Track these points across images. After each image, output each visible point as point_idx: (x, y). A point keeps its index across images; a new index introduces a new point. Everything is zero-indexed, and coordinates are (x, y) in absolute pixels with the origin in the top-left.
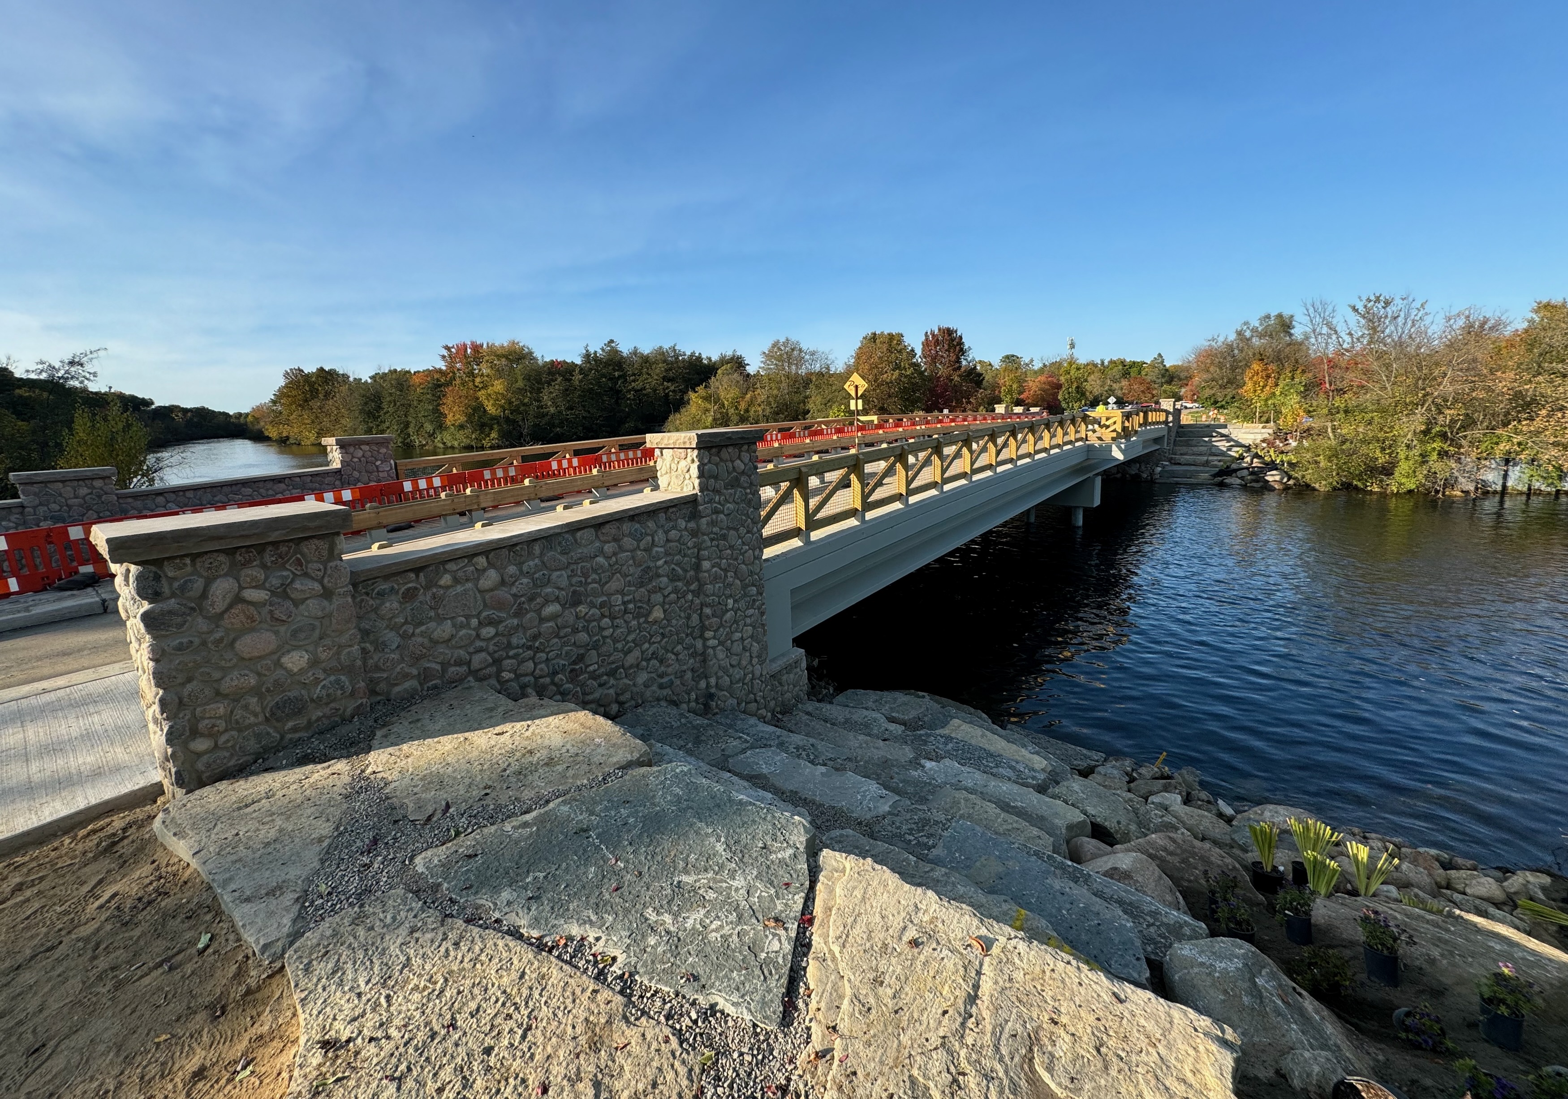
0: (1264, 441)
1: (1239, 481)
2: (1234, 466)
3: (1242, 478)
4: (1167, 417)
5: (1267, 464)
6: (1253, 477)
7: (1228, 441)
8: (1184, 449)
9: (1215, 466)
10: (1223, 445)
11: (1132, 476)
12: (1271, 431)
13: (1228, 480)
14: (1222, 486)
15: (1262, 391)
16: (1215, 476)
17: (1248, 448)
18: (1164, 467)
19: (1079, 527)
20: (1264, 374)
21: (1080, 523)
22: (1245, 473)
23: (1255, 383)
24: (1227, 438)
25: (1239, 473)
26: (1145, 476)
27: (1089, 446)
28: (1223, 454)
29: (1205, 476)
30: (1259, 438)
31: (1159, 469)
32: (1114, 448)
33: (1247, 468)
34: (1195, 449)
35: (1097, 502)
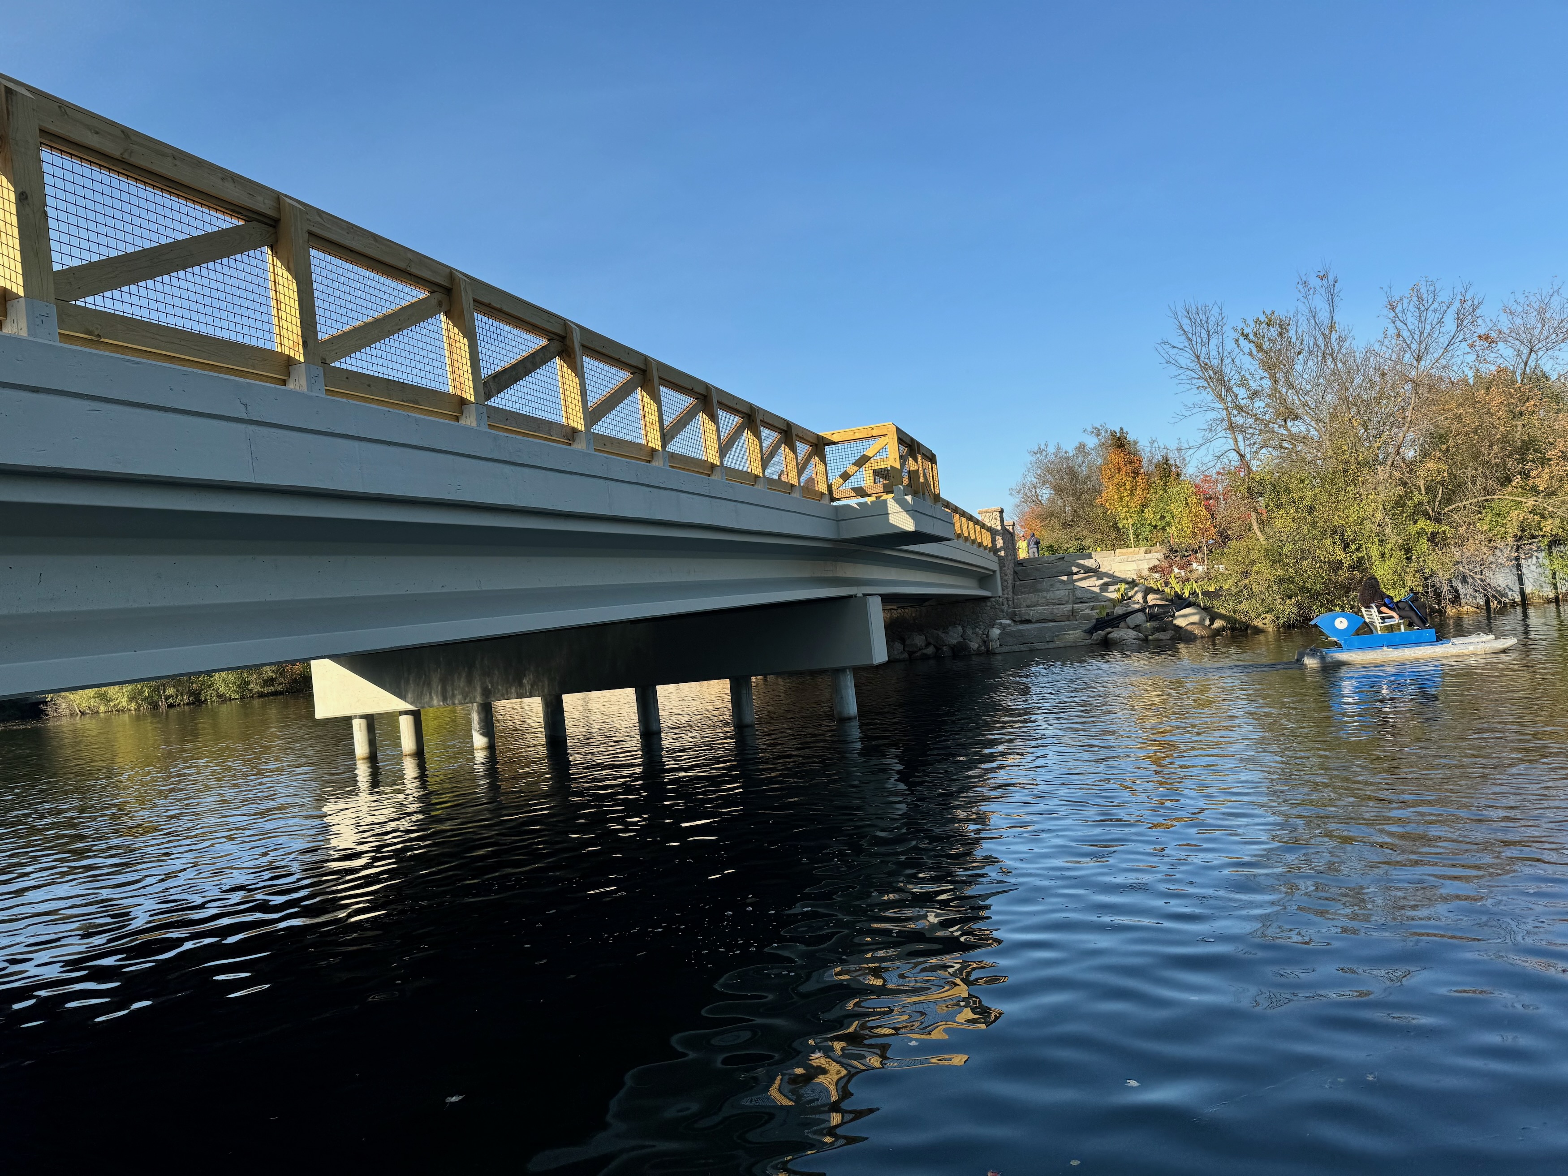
0: (1153, 569)
1: (1132, 634)
2: (1119, 610)
3: (1137, 628)
4: (994, 541)
5: (1171, 601)
6: (1155, 624)
7: (1099, 578)
8: (1032, 598)
9: (1088, 617)
10: (1092, 584)
11: (953, 648)
12: (1160, 556)
13: (1116, 634)
14: (1106, 646)
15: (1132, 494)
16: (1091, 632)
17: (1132, 584)
18: (1003, 627)
19: (850, 719)
20: (1129, 468)
21: (852, 709)
22: (1140, 618)
23: (1119, 486)
24: (1095, 572)
25: (1131, 620)
26: (974, 645)
27: (837, 508)
28: (1095, 597)
29: (1074, 635)
30: (1145, 567)
31: (996, 632)
32: (893, 506)
33: (1142, 610)
34: (1049, 595)
35: (880, 654)
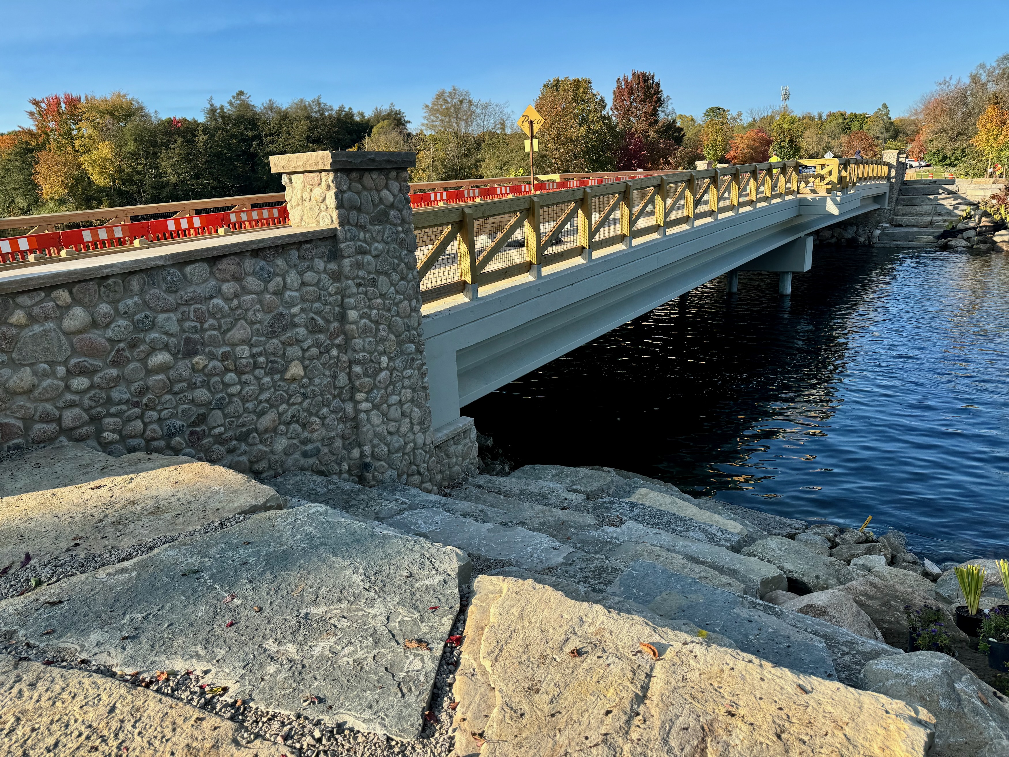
0: (993, 197)
1: (964, 243)
2: (960, 226)
3: (968, 239)
4: (889, 172)
5: (996, 223)
6: (980, 238)
7: (955, 199)
8: (907, 209)
9: (940, 227)
10: (949, 203)
11: (849, 241)
12: (1002, 186)
13: (954, 242)
14: (946, 248)
15: (996, 139)
16: (938, 238)
17: (976, 206)
18: (883, 229)
19: (787, 295)
20: (999, 119)
21: (788, 290)
22: (972, 233)
23: (988, 131)
24: (955, 195)
25: (966, 234)
26: (862, 240)
27: (800, 200)
28: (949, 213)
29: (928, 238)
30: (990, 193)
31: (878, 232)
32: (829, 201)
33: (975, 228)
34: (919, 209)
35: (808, 266)
